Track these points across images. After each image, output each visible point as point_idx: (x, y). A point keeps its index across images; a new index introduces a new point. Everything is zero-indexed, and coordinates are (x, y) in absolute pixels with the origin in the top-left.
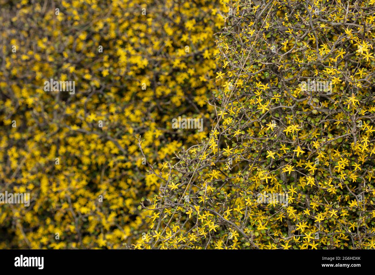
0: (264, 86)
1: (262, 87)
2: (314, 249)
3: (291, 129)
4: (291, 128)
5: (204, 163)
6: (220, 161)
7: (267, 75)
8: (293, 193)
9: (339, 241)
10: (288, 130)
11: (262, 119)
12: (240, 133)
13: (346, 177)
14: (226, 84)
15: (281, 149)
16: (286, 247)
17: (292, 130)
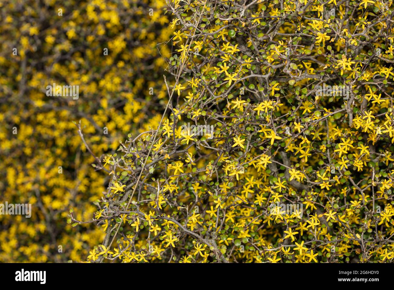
0: (232, 48)
1: (231, 49)
2: (313, 261)
3: (264, 107)
4: (263, 105)
5: (156, 156)
6: (177, 152)
7: (232, 33)
8: (280, 188)
9: (349, 247)
10: (259, 108)
11: (228, 94)
12: (200, 113)
13: (349, 165)
14: (181, 48)
15: (260, 131)
16: (274, 261)
17: (265, 109)
